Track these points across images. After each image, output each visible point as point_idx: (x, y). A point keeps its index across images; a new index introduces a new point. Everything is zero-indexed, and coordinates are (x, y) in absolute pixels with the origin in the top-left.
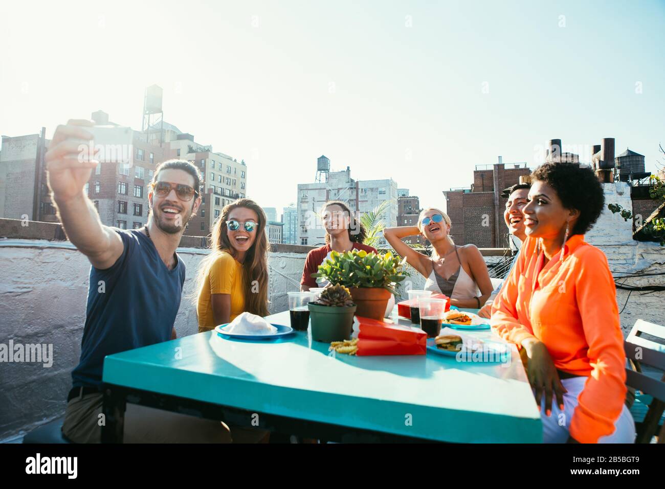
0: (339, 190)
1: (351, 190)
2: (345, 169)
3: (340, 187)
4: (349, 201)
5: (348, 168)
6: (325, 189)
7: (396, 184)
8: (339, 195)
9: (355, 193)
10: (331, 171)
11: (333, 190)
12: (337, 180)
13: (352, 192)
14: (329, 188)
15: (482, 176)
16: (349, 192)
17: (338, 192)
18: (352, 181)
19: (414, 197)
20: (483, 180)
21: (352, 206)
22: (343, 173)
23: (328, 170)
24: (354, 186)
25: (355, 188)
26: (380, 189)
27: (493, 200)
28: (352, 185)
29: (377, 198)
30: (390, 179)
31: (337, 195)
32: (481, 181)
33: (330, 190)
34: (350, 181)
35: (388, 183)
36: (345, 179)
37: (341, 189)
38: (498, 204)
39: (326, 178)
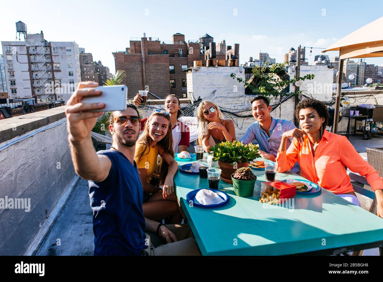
0: (36, 47)
1: (46, 47)
2: (40, 33)
3: (37, 45)
4: (45, 55)
5: (42, 32)
6: (25, 46)
7: (78, 45)
8: (36, 51)
9: (49, 50)
10: (28, 33)
11: (32, 47)
12: (34, 39)
13: (47, 49)
14: (28, 45)
15: (135, 44)
16: (44, 49)
17: (36, 48)
18: (46, 41)
19: (89, 54)
20: (135, 46)
21: (48, 58)
22: (38, 35)
23: (26, 32)
24: (48, 45)
25: (49, 46)
26: (67, 48)
27: (142, 59)
28: (46, 44)
29: (65, 54)
30: (73, 41)
31: (35, 51)
32: (134, 47)
33: (29, 47)
34: (44, 41)
35: (72, 44)
36: (40, 39)
37: (38, 46)
38: (144, 61)
39: (25, 38)
